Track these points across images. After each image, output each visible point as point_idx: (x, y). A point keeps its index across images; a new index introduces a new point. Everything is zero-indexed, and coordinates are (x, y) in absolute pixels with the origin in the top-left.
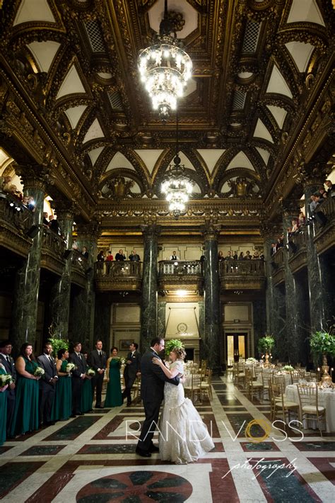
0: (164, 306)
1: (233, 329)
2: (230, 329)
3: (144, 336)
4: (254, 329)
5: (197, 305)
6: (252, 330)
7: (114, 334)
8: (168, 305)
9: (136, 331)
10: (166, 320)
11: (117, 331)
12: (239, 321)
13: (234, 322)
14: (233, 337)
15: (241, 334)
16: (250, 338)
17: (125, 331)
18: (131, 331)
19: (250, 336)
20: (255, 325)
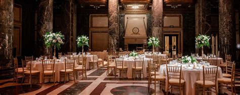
0: (124, 16)
1: (169, 32)
2: (167, 32)
3: (110, 34)
4: (183, 32)
5: (145, 16)
6: (182, 33)
7: (91, 34)
8: (126, 16)
9: (106, 32)
10: (125, 26)
11: (94, 32)
12: (173, 27)
13: (170, 27)
14: (168, 37)
15: (174, 35)
16: (180, 38)
17: (98, 32)
18: (102, 32)
19: (180, 36)
20: (183, 29)
